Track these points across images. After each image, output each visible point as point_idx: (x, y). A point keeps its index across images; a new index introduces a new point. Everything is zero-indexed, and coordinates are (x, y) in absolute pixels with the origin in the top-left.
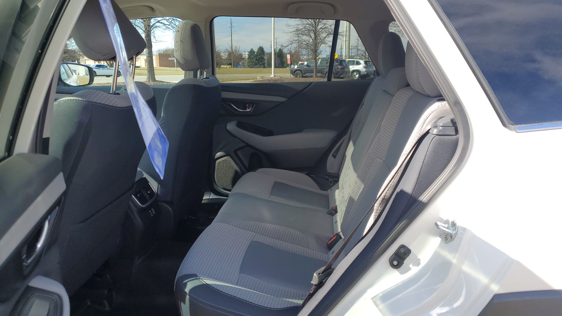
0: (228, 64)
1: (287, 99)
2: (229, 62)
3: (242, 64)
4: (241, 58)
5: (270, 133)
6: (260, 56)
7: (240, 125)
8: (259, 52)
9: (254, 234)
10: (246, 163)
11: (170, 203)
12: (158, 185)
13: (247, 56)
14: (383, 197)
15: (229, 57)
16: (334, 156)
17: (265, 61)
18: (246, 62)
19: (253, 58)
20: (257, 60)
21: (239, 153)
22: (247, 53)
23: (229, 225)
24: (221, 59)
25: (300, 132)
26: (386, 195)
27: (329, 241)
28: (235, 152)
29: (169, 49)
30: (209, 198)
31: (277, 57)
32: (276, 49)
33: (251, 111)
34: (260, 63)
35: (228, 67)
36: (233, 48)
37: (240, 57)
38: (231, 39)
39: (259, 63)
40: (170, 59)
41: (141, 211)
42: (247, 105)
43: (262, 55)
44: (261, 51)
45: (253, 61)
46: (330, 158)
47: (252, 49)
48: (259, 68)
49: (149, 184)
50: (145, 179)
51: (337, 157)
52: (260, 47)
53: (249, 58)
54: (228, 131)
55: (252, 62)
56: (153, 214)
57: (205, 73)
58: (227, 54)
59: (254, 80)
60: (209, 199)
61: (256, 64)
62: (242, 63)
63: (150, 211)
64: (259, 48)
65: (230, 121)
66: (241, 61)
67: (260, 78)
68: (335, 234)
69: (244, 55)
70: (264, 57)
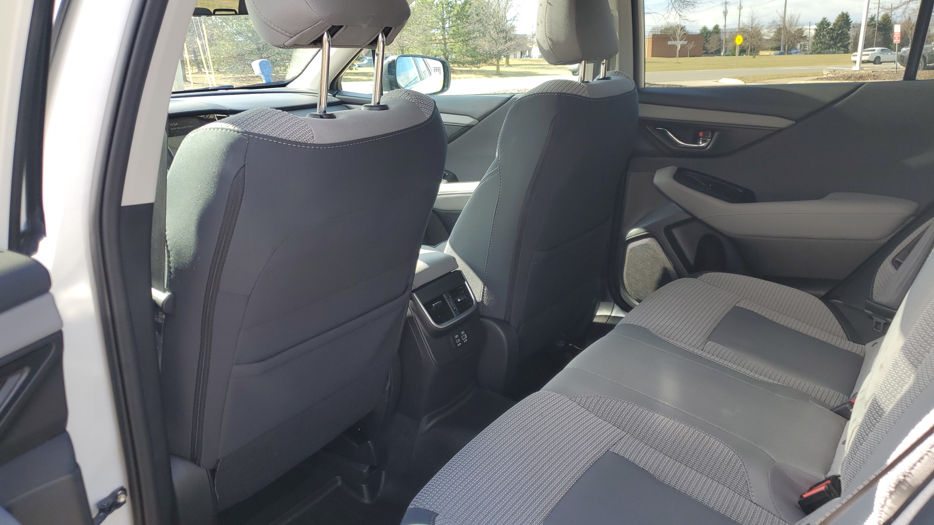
0: (772, 49)
1: (794, 122)
2: (775, 45)
3: (801, 47)
4: (802, 37)
5: (747, 196)
6: (840, 31)
7: (680, 176)
8: (839, 23)
9: (620, 433)
10: (690, 256)
11: (504, 323)
12: (484, 288)
13: (813, 32)
14: (902, 478)
15: (777, 36)
16: (897, 264)
17: (849, 40)
18: (810, 43)
19: (825, 36)
20: (832, 38)
21: (676, 232)
22: (815, 27)
23: (570, 402)
24: (761, 40)
25: (817, 199)
26: (910, 473)
27: (811, 489)
28: (668, 230)
29: (671, 27)
30: (609, 314)
31: (877, 31)
32: (877, 16)
33: (709, 147)
34: (839, 45)
35: (772, 53)
36: (787, 19)
37: (800, 35)
38: (784, 3)
39: (835, 44)
40: (669, 43)
41: (436, 334)
42: (701, 134)
43: (844, 29)
44: (843, 20)
45: (823, 40)
46: (886, 267)
47: (824, 19)
48: (834, 53)
49: (465, 284)
50: (460, 272)
51: (901, 268)
52: (843, 13)
53: (816, 35)
54: (657, 189)
55: (821, 43)
56: (462, 341)
57: (603, 68)
58: (774, 30)
59: (817, 77)
60: (610, 316)
61: (830, 47)
62: (801, 45)
63: (457, 336)
64: (840, 16)
65: (663, 166)
66: (798, 42)
67: (828, 72)
68: (830, 474)
69: (806, 31)
70: (849, 32)
